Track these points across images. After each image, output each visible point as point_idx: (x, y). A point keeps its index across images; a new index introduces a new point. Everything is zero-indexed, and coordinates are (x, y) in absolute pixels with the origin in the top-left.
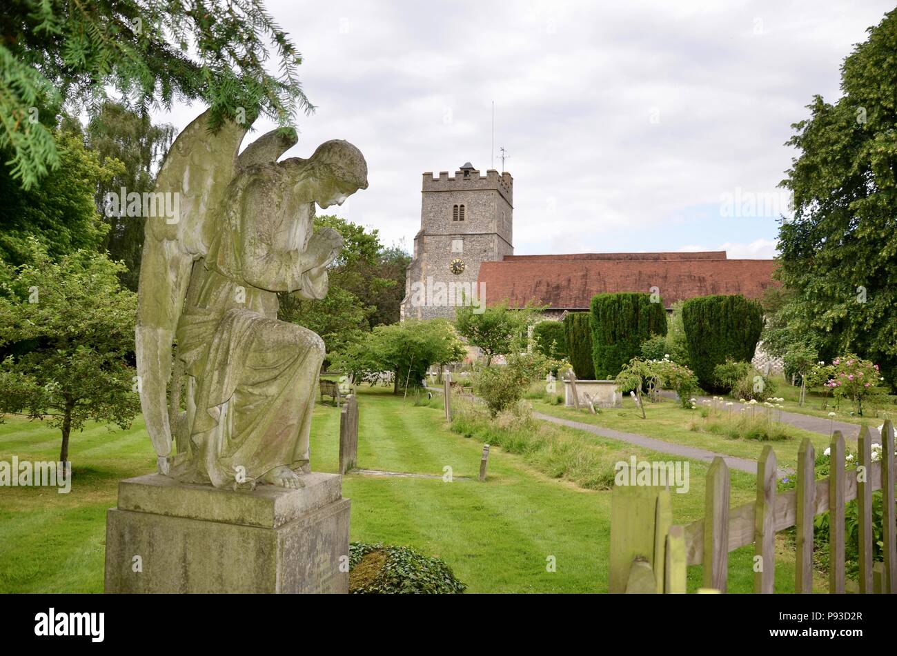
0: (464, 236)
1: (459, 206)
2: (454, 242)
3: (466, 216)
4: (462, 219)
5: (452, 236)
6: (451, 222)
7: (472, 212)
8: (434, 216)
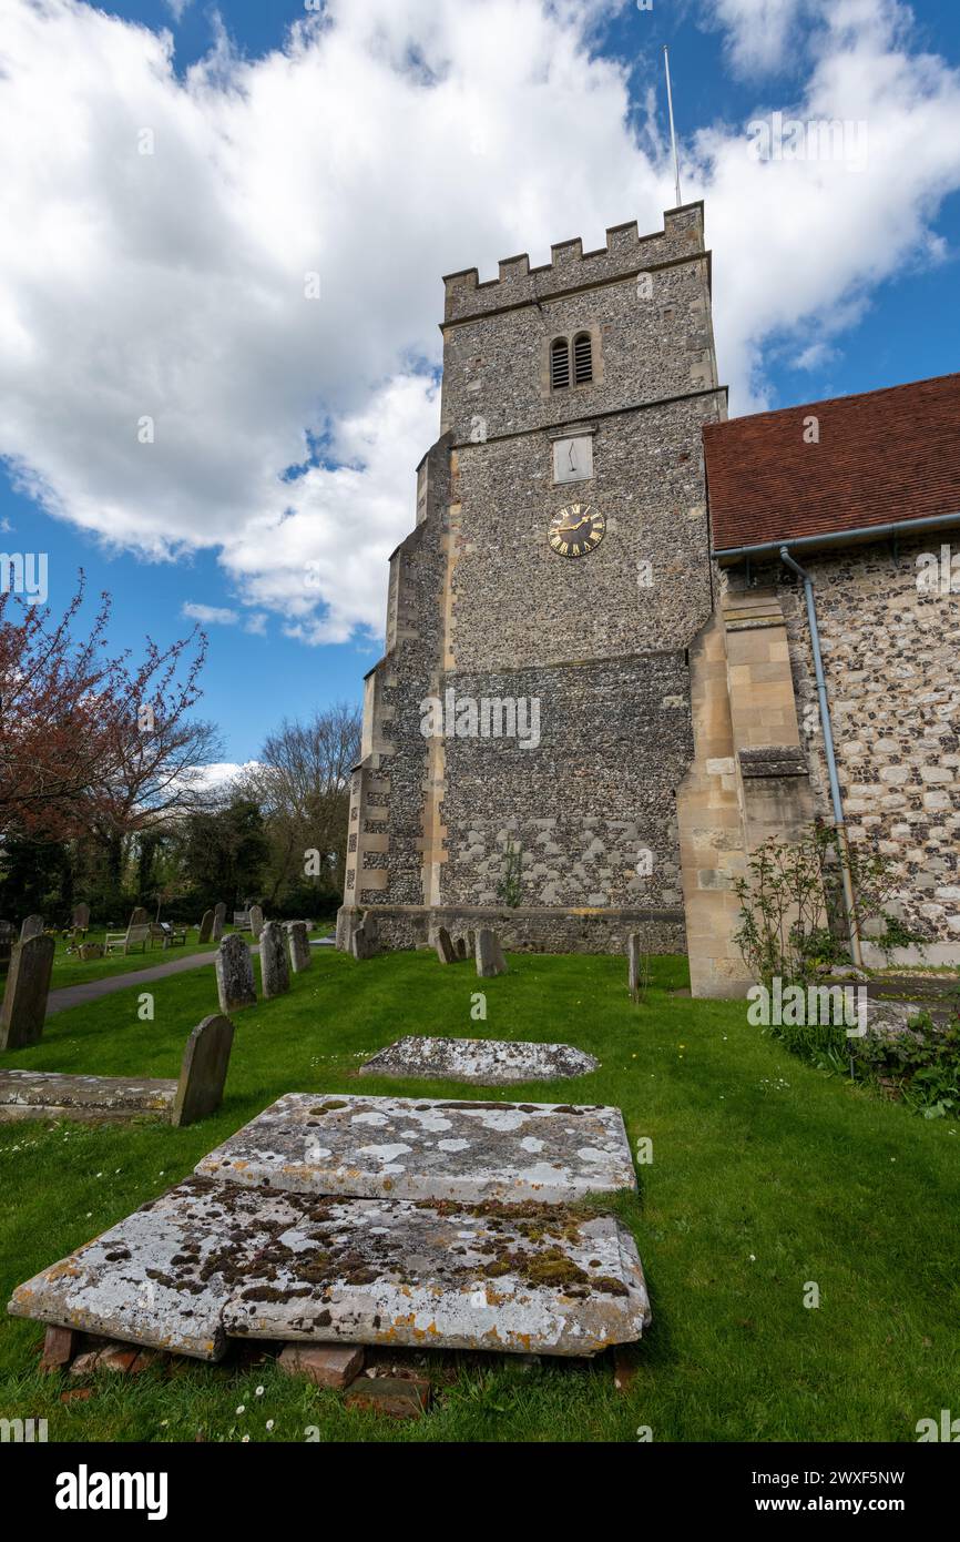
0: (594, 423)
1: (570, 342)
2: (560, 448)
3: (598, 363)
4: (585, 376)
5: (554, 431)
6: (545, 394)
7: (621, 347)
8: (484, 389)
